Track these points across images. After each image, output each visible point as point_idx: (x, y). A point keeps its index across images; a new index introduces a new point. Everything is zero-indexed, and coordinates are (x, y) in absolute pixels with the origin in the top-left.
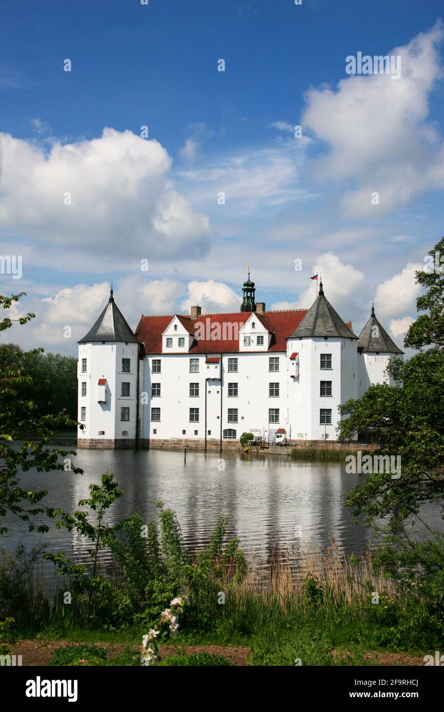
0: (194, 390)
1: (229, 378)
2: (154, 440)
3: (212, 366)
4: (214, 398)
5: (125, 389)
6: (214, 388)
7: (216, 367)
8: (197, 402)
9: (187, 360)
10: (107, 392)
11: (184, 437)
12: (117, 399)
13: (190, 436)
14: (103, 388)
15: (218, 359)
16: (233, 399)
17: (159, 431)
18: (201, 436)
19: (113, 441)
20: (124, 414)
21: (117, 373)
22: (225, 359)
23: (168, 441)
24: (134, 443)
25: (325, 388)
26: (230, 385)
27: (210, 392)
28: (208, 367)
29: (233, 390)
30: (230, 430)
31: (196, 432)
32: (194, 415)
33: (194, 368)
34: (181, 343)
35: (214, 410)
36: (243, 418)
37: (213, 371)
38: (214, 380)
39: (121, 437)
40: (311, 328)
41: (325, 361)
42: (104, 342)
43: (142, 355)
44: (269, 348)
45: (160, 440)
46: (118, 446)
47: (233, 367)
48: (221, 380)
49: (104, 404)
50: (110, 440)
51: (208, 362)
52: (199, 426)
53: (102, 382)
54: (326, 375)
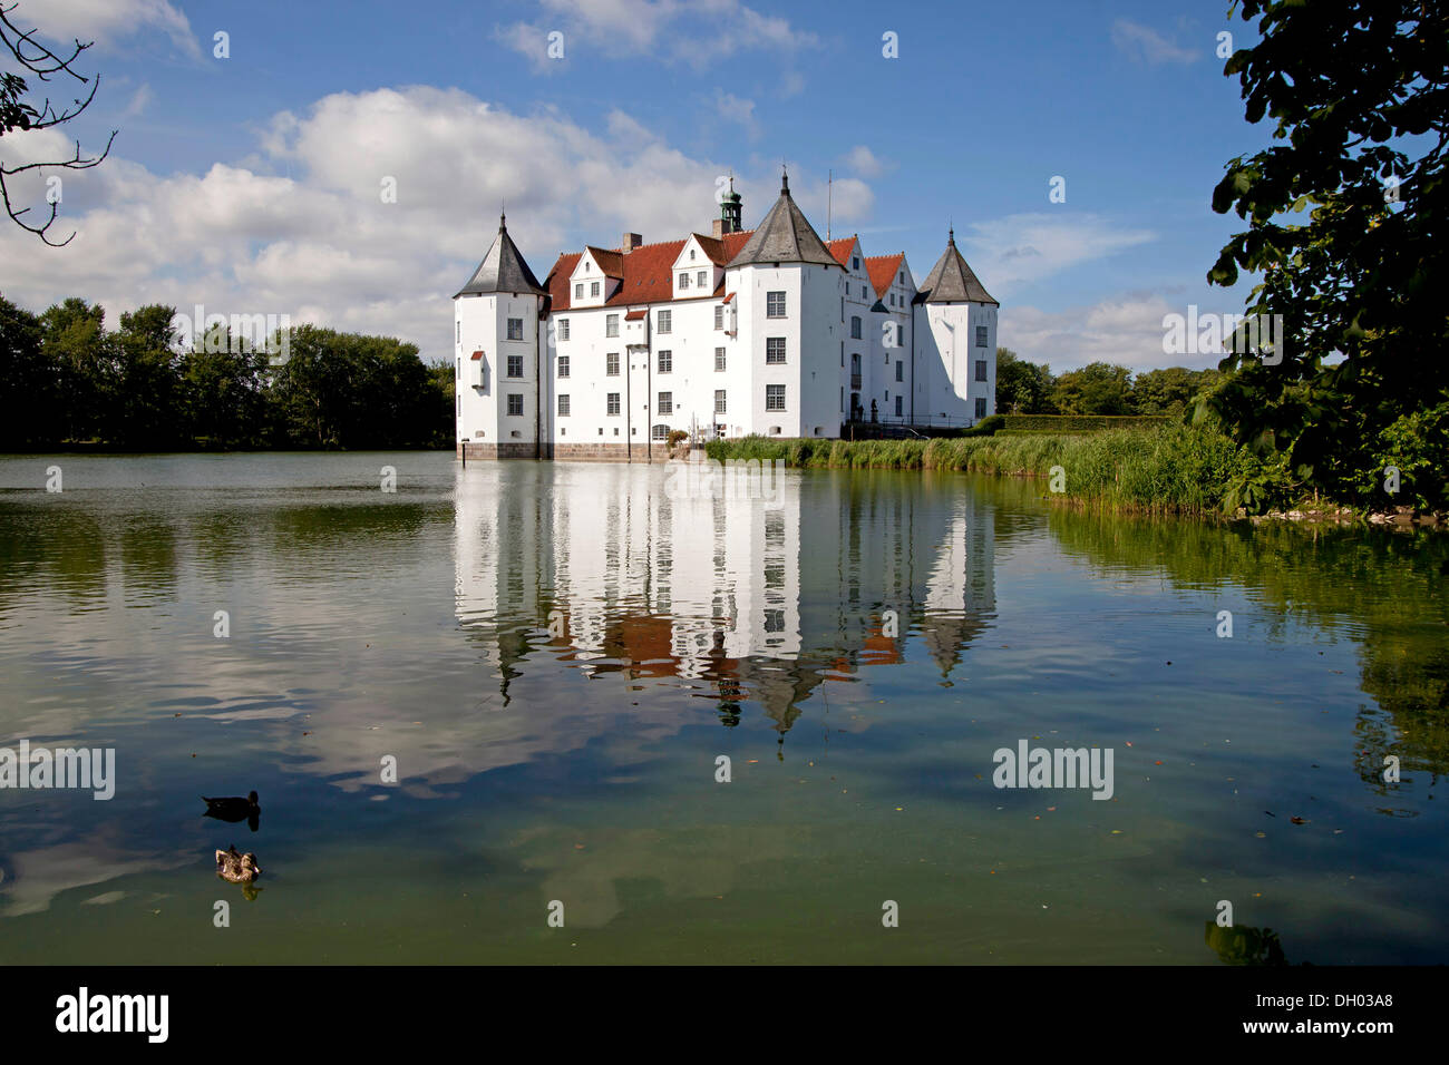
0: (613, 368)
1: (660, 342)
2: (562, 445)
3: (634, 324)
4: (639, 376)
5: (514, 367)
6: (639, 358)
7: (640, 326)
8: (617, 384)
9: (604, 314)
10: (485, 370)
11: (600, 440)
12: (500, 382)
13: (609, 438)
14: (478, 364)
15: (644, 312)
16: (665, 376)
17: (568, 431)
18: (622, 439)
19: (496, 447)
20: (515, 405)
21: (499, 341)
22: (655, 311)
23: (580, 446)
24: (533, 450)
26: (662, 354)
27: (633, 366)
28: (629, 327)
29: (665, 362)
30: (662, 426)
31: (616, 431)
32: (613, 403)
33: (611, 330)
34: (595, 292)
35: (639, 398)
36: (679, 406)
37: (635, 333)
38: (638, 346)
39: (509, 440)
41: (776, 304)
42: (480, 295)
43: (544, 313)
44: (715, 291)
45: (570, 445)
46: (504, 453)
47: (666, 326)
48: (648, 347)
49: (482, 388)
50: (491, 445)
51: (630, 318)
52: (619, 421)
53: (477, 356)
54: (775, 328)
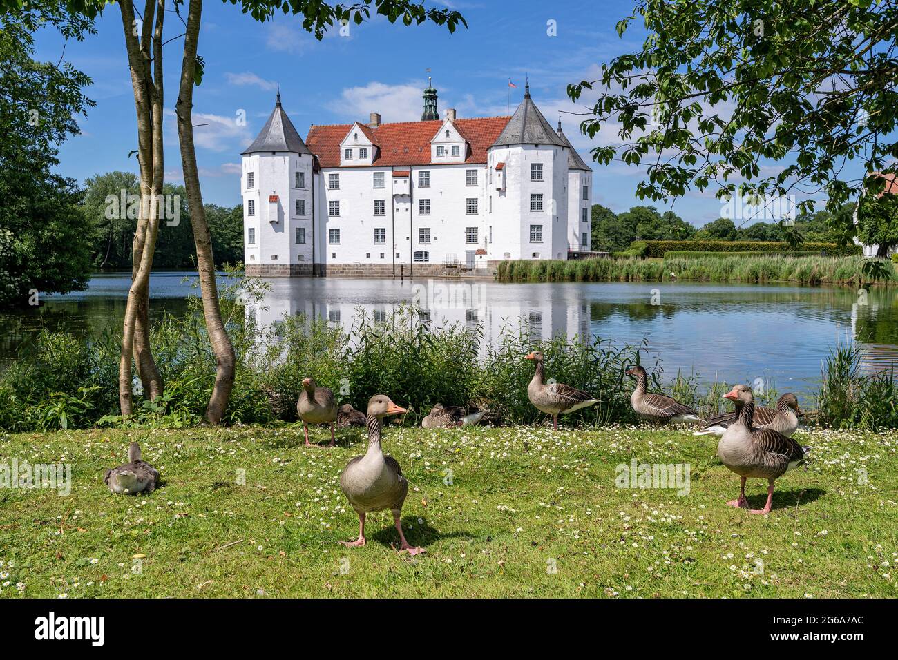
0: (379, 208)
1: (419, 193)
2: (333, 265)
3: (401, 181)
4: (402, 217)
5: (299, 207)
6: (402, 206)
7: (405, 181)
8: (381, 222)
9: (369, 175)
10: (280, 210)
11: (367, 261)
12: (291, 219)
13: (375, 259)
14: (275, 205)
15: (407, 172)
16: (424, 217)
17: (337, 255)
18: (388, 260)
19: (289, 267)
20: (299, 236)
21: (291, 189)
22: (415, 173)
23: (349, 265)
24: (310, 269)
25: (536, 202)
26: (421, 201)
27: (397, 210)
28: (396, 182)
29: (425, 207)
30: (422, 252)
31: (382, 256)
32: (380, 235)
33: (378, 183)
34: (363, 155)
35: (402, 230)
36: (436, 238)
37: (402, 187)
38: (402, 196)
39: (296, 262)
40: (520, 134)
41: (536, 172)
42: (274, 153)
43: (317, 169)
44: (467, 158)
45: (340, 265)
46: (294, 271)
47: (425, 181)
48: (410, 196)
49: (277, 225)
50: (284, 265)
51: (395, 176)
52: (386, 248)
53: (274, 199)
54: (536, 187)
